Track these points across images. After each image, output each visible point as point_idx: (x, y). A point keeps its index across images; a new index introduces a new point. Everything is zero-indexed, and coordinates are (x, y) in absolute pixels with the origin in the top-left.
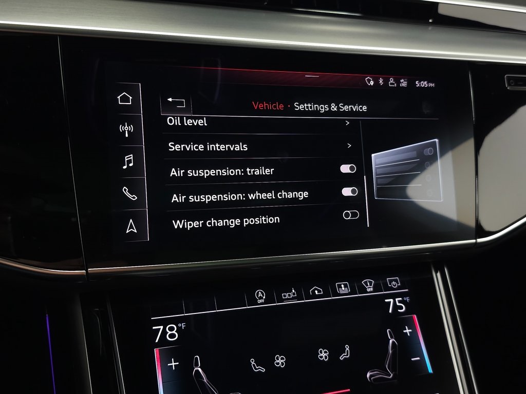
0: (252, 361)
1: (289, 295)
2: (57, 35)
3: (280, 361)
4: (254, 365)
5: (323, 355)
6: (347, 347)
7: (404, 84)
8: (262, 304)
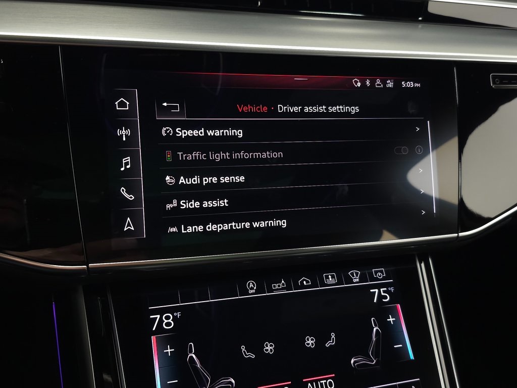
0: (243, 348)
1: (279, 286)
2: (58, 45)
3: (269, 348)
4: (244, 351)
5: (310, 342)
6: (333, 335)
7: (390, 84)
8: (253, 294)
